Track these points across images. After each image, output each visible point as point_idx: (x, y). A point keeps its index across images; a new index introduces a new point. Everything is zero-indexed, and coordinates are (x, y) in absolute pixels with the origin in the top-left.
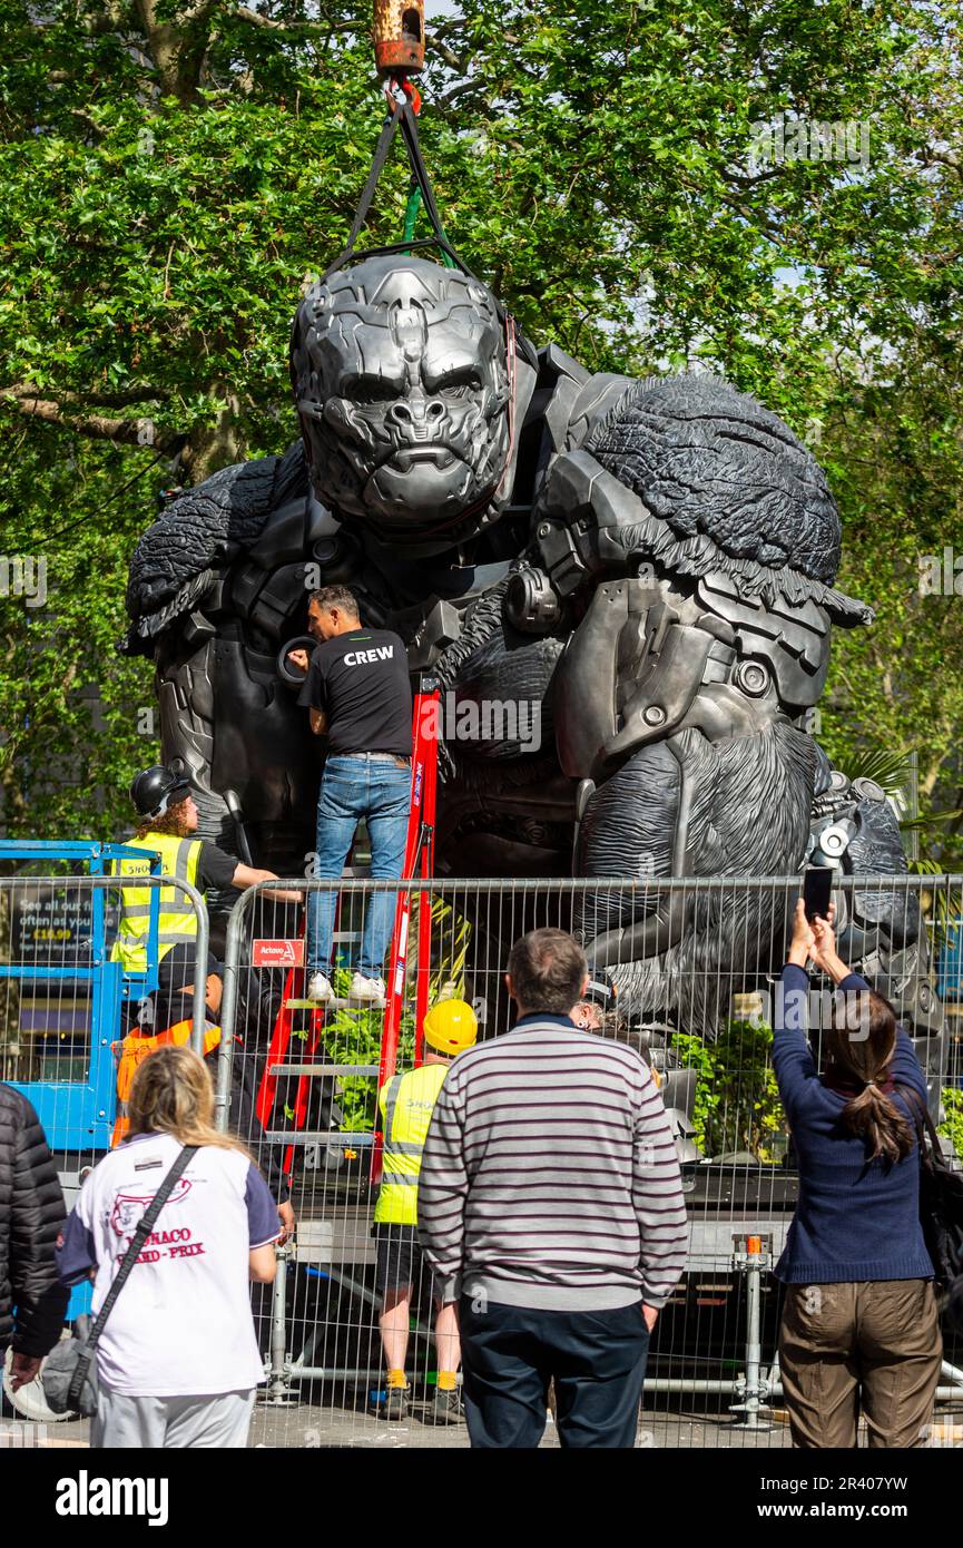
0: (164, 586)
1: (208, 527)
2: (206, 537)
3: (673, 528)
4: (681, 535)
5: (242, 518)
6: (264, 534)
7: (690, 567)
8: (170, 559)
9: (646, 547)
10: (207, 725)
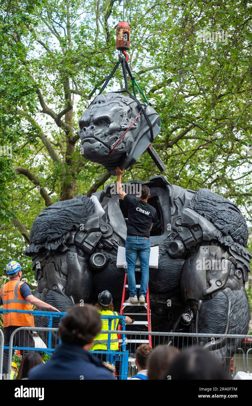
0: (57, 236)
1: (70, 219)
2: (70, 222)
3: (222, 232)
4: (224, 235)
5: (80, 218)
6: (87, 223)
7: (227, 244)
8: (59, 228)
9: (216, 238)
10: (65, 276)
